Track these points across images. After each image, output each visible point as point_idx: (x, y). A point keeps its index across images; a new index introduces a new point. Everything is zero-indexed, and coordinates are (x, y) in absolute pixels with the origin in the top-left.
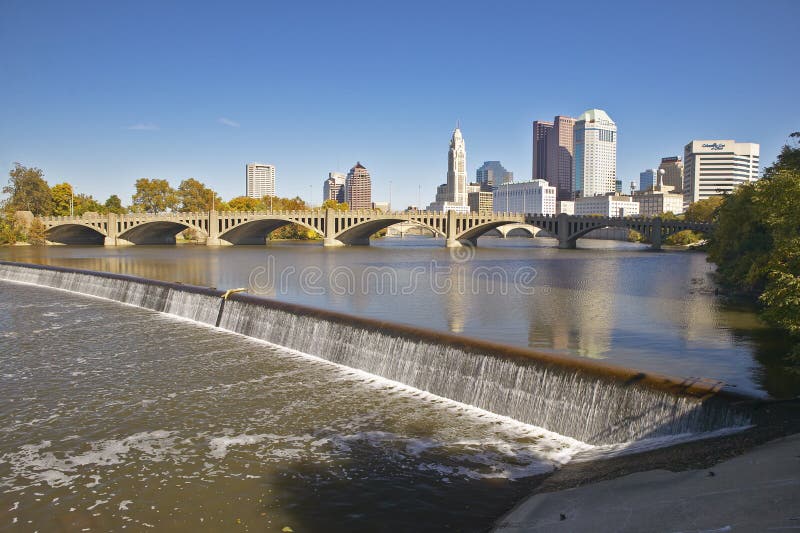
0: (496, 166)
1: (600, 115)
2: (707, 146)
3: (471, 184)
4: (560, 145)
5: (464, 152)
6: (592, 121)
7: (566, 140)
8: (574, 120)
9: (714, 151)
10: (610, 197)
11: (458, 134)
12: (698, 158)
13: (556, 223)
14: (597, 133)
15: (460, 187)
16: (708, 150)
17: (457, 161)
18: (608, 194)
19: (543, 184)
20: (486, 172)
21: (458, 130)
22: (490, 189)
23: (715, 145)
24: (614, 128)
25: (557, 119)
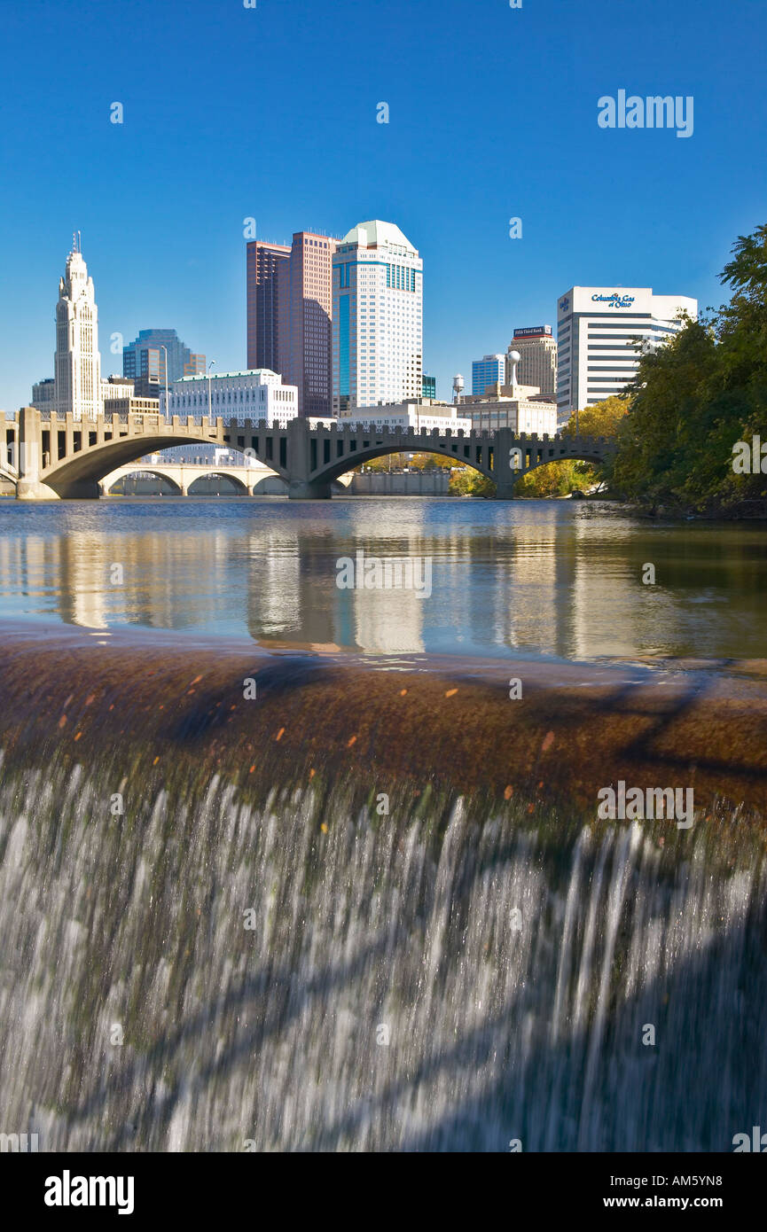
0: (167, 339)
1: (388, 232)
2: (601, 299)
3: (111, 381)
4: (306, 295)
5: (94, 309)
6: (373, 246)
7: (317, 286)
8: (333, 243)
9: (614, 310)
10: (411, 407)
11: (78, 265)
12: (583, 322)
13: (283, 441)
14: (380, 272)
15: (87, 387)
16: (603, 307)
17: (76, 326)
18: (406, 402)
19: (270, 380)
20: (145, 354)
21: (77, 257)
22: (154, 391)
23: (615, 297)
24: (417, 263)
25: (298, 241)
